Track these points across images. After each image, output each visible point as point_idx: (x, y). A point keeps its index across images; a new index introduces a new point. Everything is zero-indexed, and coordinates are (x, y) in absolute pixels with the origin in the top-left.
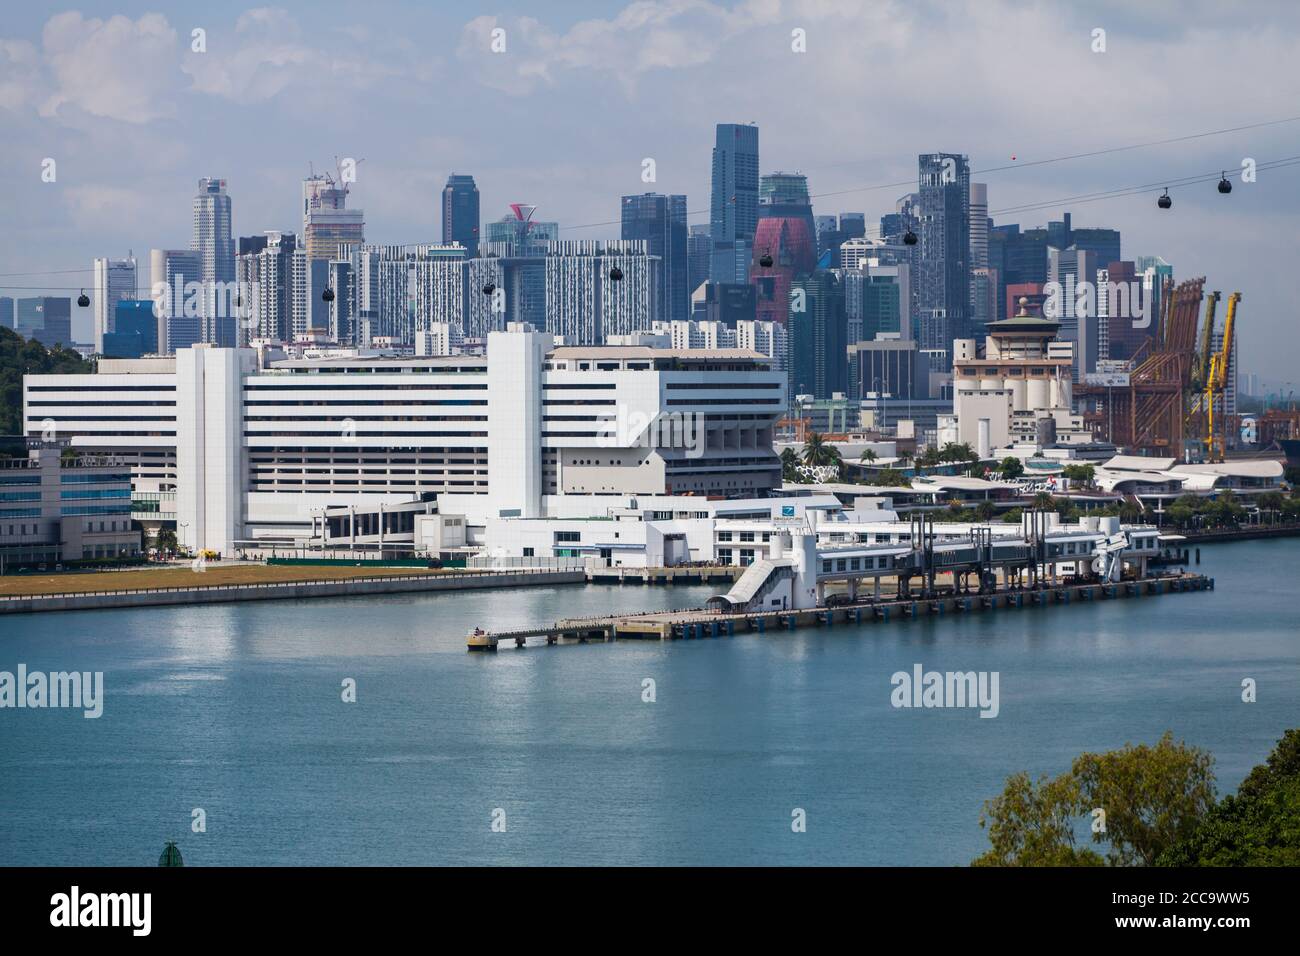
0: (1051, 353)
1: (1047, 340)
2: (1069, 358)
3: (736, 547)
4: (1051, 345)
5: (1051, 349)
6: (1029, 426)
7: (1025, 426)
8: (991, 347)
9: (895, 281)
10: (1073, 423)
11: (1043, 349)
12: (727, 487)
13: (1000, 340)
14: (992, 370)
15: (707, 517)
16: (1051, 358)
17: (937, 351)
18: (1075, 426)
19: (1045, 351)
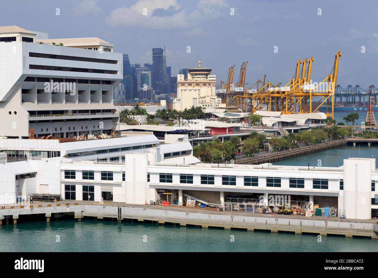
0: (209, 79)
1: (207, 75)
2: (215, 80)
3: (79, 183)
4: (209, 76)
5: (209, 77)
6: (204, 102)
7: (202, 102)
8: (189, 77)
9: (148, 75)
10: (218, 101)
11: (206, 77)
12: (68, 131)
13: (192, 74)
14: (190, 84)
15: (59, 155)
16: (209, 80)
17: (156, 90)
18: (219, 102)
19: (207, 78)
